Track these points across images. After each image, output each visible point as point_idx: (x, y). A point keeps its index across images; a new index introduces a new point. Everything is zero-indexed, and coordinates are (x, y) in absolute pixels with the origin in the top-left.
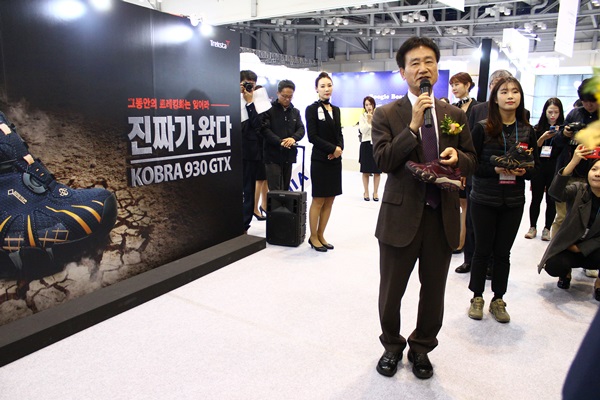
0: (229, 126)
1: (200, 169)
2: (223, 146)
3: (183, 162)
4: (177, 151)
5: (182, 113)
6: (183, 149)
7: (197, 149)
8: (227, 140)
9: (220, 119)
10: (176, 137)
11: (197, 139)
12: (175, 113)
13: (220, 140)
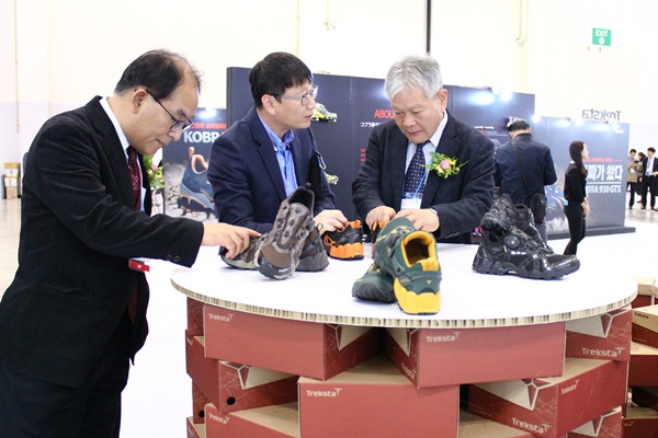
0: (621, 171)
1: (606, 190)
2: (618, 180)
3: (599, 186)
4: (597, 180)
5: (600, 164)
6: (599, 180)
7: (605, 180)
8: (620, 177)
9: (617, 167)
10: (597, 173)
11: (606, 176)
12: (597, 163)
13: (617, 177)
